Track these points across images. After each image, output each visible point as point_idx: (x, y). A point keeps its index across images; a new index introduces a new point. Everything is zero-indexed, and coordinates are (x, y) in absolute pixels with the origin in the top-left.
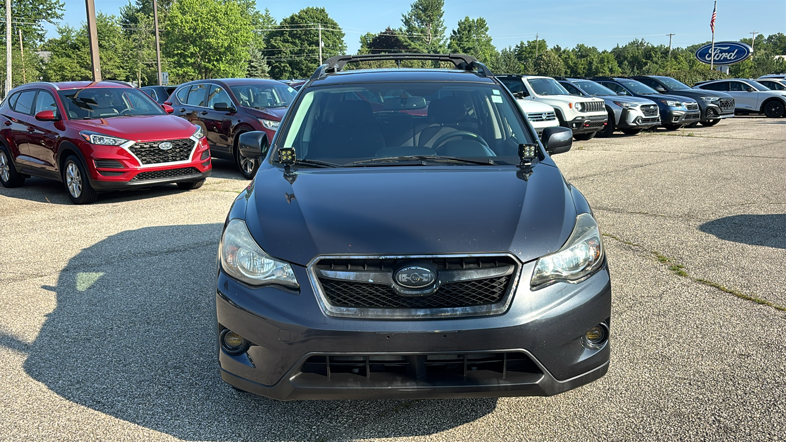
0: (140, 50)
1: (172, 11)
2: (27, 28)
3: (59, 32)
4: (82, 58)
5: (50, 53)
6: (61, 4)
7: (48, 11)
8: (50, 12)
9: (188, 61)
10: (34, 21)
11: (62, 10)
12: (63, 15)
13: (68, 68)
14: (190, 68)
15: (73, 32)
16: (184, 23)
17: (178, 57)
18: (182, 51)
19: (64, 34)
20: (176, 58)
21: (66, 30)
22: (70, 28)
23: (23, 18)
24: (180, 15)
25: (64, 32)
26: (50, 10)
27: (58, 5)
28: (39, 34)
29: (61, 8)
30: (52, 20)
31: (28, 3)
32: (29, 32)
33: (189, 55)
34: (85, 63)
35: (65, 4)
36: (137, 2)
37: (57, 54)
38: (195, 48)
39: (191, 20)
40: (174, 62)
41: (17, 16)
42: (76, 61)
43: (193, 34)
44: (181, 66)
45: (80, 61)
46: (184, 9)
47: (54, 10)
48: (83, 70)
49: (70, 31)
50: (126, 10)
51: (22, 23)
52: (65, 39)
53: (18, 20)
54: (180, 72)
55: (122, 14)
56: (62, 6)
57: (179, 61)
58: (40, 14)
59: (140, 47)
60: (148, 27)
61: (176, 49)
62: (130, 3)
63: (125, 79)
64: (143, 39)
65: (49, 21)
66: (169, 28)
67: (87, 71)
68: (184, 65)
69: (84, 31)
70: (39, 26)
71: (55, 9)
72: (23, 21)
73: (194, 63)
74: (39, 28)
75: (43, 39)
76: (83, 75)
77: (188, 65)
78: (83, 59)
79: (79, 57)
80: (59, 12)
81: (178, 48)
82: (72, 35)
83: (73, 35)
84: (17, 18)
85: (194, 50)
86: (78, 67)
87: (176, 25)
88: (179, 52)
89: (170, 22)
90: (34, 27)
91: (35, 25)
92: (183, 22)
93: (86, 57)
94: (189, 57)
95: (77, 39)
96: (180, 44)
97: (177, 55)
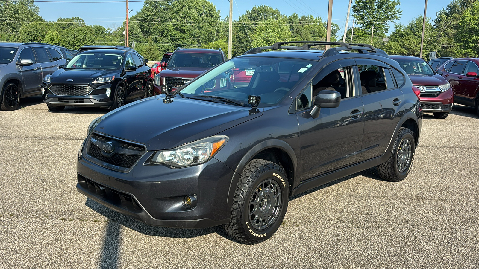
0: (439, 38)
1: (465, 13)
2: (379, 25)
3: (395, 27)
4: (403, 42)
5: (388, 39)
6: (400, 11)
7: (392, 16)
8: (393, 16)
9: (470, 45)
10: (384, 21)
11: (400, 15)
12: (400, 17)
13: (394, 48)
14: (471, 50)
15: (403, 27)
16: (471, 21)
17: (464, 42)
18: (467, 39)
19: (398, 28)
20: (462, 43)
21: (399, 26)
22: (402, 25)
23: (378, 20)
24: (469, 16)
25: (398, 27)
26: (394, 15)
27: (398, 12)
28: (385, 29)
29: (400, 13)
30: (393, 21)
31: (382, 11)
32: (380, 27)
33: (471, 41)
34: (404, 45)
35: (402, 11)
36: (447, 8)
37: (392, 40)
38: (476, 37)
39: (477, 18)
40: (461, 45)
41: (375, 19)
42: (399, 44)
43: (476, 28)
44: (465, 49)
45: (401, 44)
46: (474, 11)
47: (395, 15)
48: (402, 49)
49: (401, 27)
50: (440, 13)
51: (377, 22)
52: (397, 31)
53: (376, 21)
54: (463, 52)
55: (437, 16)
56: (401, 12)
57: (464, 45)
58: (388, 17)
59: (439, 36)
60: (446, 24)
61: (463, 38)
62: (443, 9)
63: (426, 55)
64: (442, 31)
65: (392, 21)
66: (460, 24)
67: (404, 50)
68: (467, 48)
69: (409, 26)
70: (386, 24)
71: (396, 14)
72: (378, 21)
73: (475, 46)
74: (386, 25)
75: (387, 31)
76: (401, 52)
77: (470, 48)
79: (401, 42)
80: (398, 16)
81: (465, 37)
82: (402, 29)
83: (403, 29)
84: (375, 20)
85: (476, 38)
86: (400, 47)
87: (466, 22)
88: (465, 39)
89: (462, 20)
90: (383, 25)
91: (384, 24)
92: (471, 20)
93: (405, 42)
94: (471, 43)
95: (404, 31)
96: (466, 34)
97: (463, 41)
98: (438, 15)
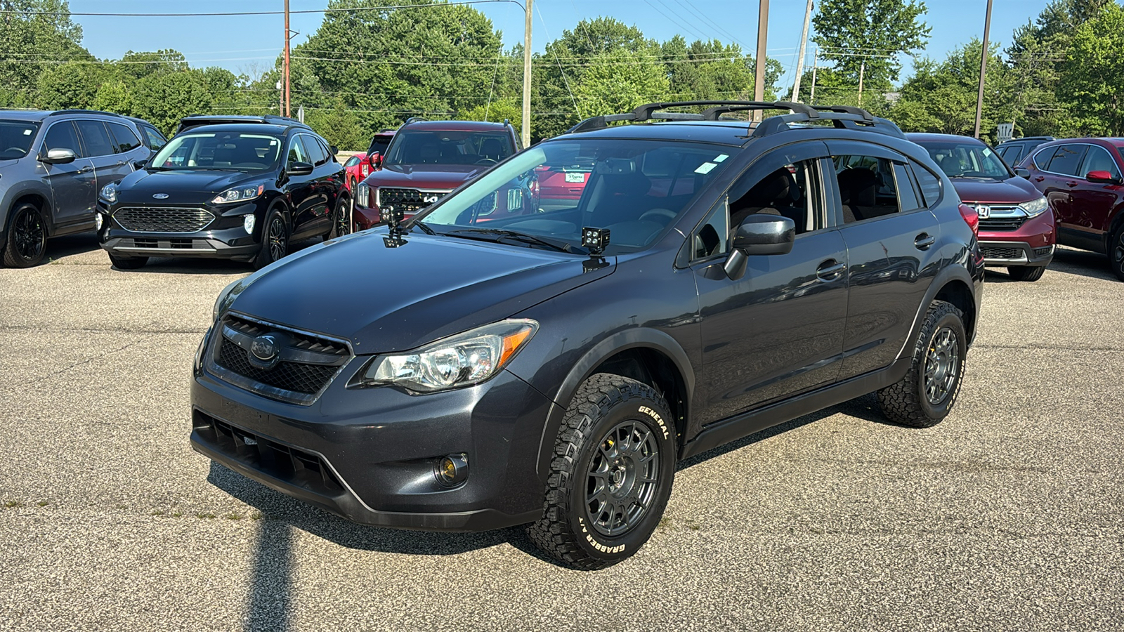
0: (1020, 91)
1: (1081, 32)
2: (877, 63)
3: (915, 67)
4: (934, 102)
5: (898, 94)
6: (926, 29)
7: (908, 39)
8: (910, 40)
9: (1094, 108)
10: (889, 53)
11: (926, 37)
12: (926, 43)
13: (913, 115)
14: (1097, 118)
15: (933, 66)
16: (1097, 49)
17: (1079, 101)
18: (1087, 92)
19: (921, 69)
20: (1076, 103)
21: (924, 64)
22: (930, 62)
23: (875, 49)
24: (1092, 37)
25: (921, 67)
26: (911, 37)
27: (922, 31)
28: (891, 70)
29: (926, 34)
30: (911, 51)
31: (885, 29)
32: (879, 68)
33: (1097, 98)
34: (936, 109)
35: (931, 28)
36: (1039, 20)
37: (907, 96)
38: (1109, 87)
39: (1111, 43)
40: (1071, 108)
41: (867, 47)
42: (924, 106)
43: (1109, 66)
44: (1082, 116)
45: (930, 106)
46: (1104, 27)
47: (915, 37)
48: (932, 118)
49: (929, 66)
50: (1022, 32)
51: (873, 56)
52: (920, 76)
53: (869, 52)
54: (1078, 123)
55: (1015, 38)
56: (928, 31)
57: (1079, 108)
58: (897, 43)
59: (1020, 86)
60: (1037, 57)
61: (1077, 90)
62: (1030, 21)
63: (989, 132)
64: (1027, 75)
65: (906, 53)
66: (1071, 57)
67: (937, 120)
68: (1087, 114)
69: (948, 64)
70: (893, 59)
71: (917, 35)
72: (874, 53)
73: (1106, 110)
74: (893, 62)
75: (896, 76)
76: (930, 125)
77: (1095, 114)
78: (935, 104)
79: (930, 101)
80: (922, 40)
81: (1082, 88)
82: (931, 71)
83: (933, 70)
84: (868, 50)
85: (1108, 90)
86: (926, 114)
87: (1085, 52)
88: (1083, 93)
89: (1076, 48)
90: (887, 60)
91: (889, 58)
92: (1095, 47)
93: (938, 101)
94: (1096, 101)
95: (936, 76)
96: (1085, 82)
97: (1077, 98)
98: (1017, 36)
